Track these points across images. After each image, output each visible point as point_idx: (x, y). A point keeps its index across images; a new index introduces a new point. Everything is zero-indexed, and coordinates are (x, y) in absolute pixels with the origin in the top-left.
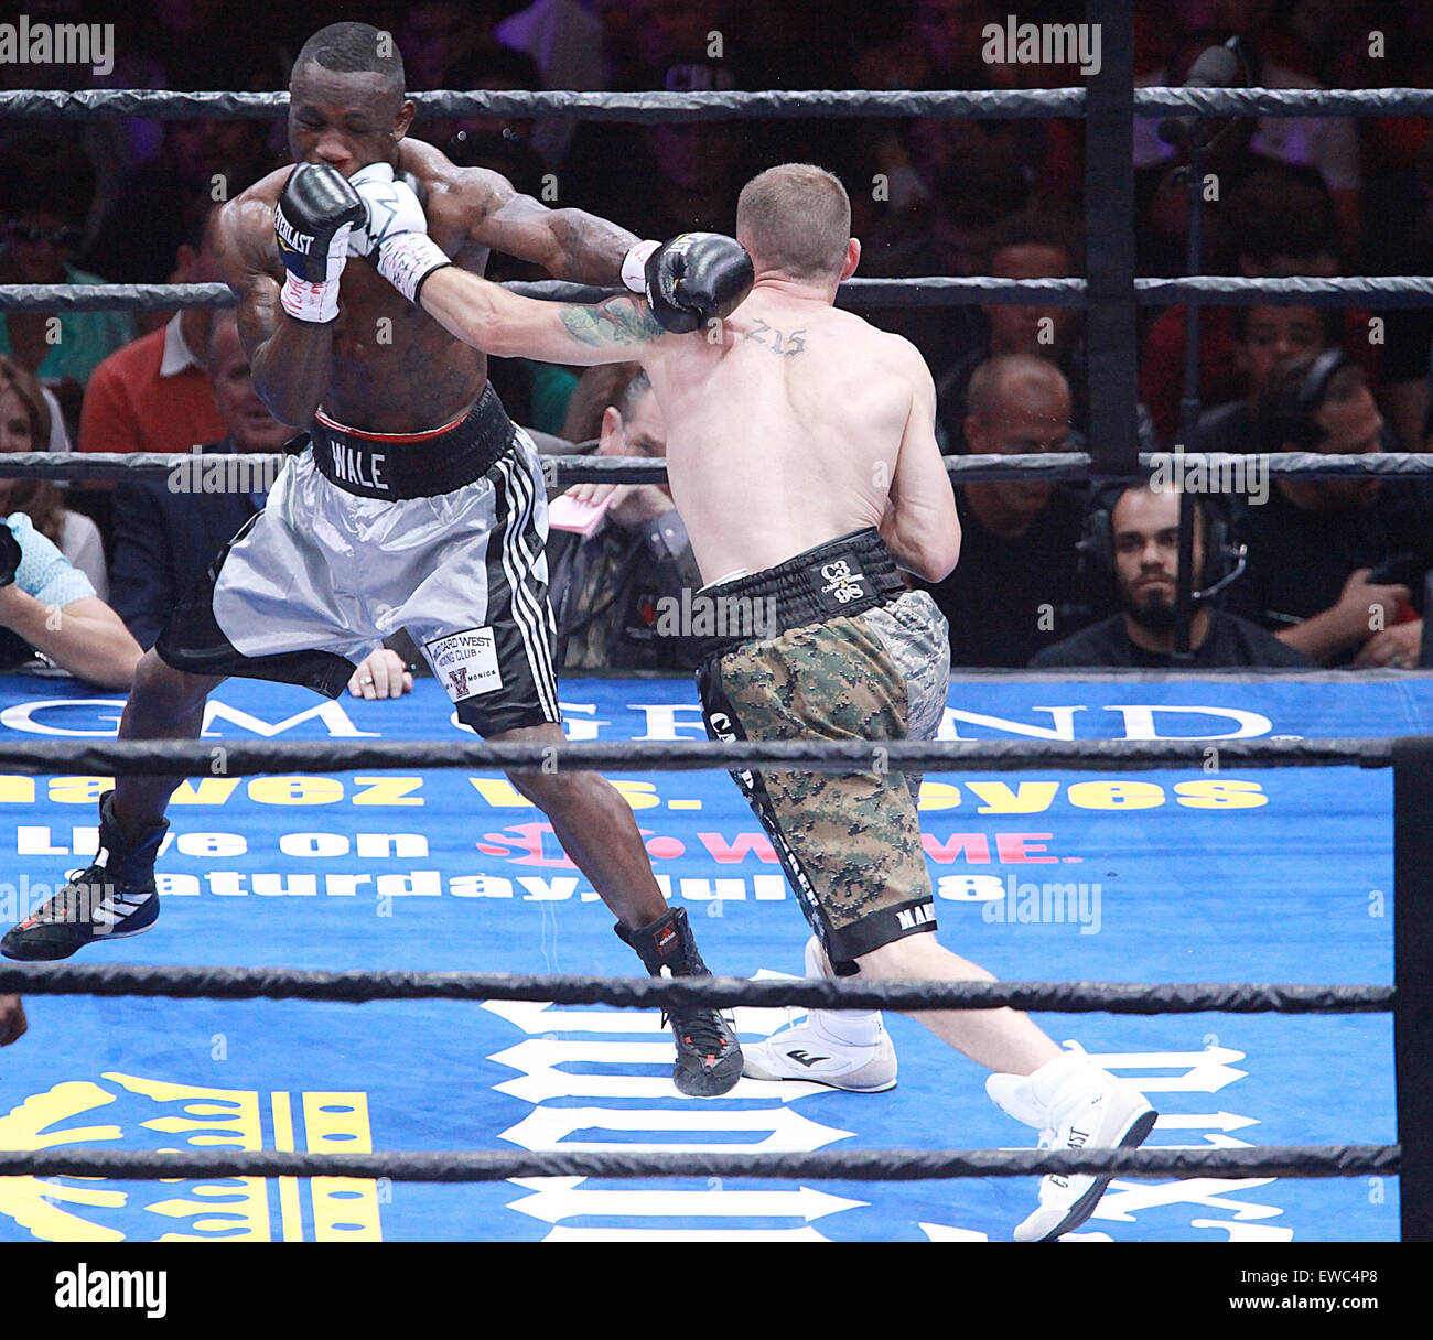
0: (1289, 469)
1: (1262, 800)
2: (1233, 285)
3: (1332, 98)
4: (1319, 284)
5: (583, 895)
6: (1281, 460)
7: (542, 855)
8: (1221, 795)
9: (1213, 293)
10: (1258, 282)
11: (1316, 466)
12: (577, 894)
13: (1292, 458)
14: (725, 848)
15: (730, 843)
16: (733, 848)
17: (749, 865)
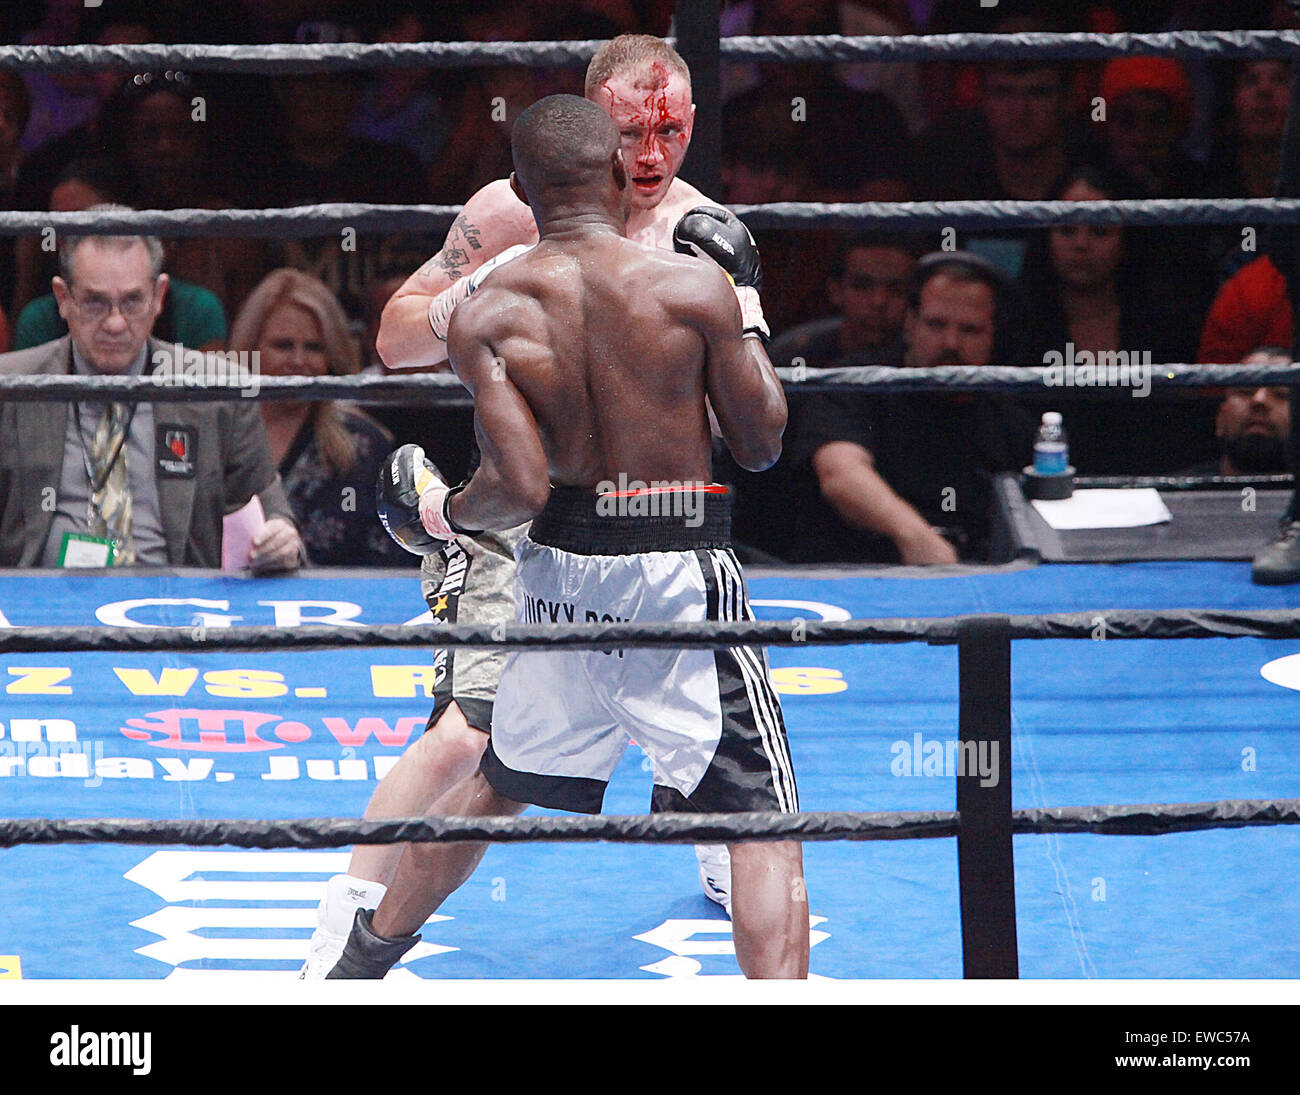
0: (865, 382)
1: (842, 686)
2: (813, 211)
4: (893, 209)
5: (217, 775)
6: (859, 374)
7: (180, 739)
8: (803, 681)
9: (795, 219)
10: (836, 208)
11: (891, 379)
12: (212, 774)
13: (869, 372)
14: (348, 733)
15: (352, 728)
16: (356, 733)
17: (370, 748)
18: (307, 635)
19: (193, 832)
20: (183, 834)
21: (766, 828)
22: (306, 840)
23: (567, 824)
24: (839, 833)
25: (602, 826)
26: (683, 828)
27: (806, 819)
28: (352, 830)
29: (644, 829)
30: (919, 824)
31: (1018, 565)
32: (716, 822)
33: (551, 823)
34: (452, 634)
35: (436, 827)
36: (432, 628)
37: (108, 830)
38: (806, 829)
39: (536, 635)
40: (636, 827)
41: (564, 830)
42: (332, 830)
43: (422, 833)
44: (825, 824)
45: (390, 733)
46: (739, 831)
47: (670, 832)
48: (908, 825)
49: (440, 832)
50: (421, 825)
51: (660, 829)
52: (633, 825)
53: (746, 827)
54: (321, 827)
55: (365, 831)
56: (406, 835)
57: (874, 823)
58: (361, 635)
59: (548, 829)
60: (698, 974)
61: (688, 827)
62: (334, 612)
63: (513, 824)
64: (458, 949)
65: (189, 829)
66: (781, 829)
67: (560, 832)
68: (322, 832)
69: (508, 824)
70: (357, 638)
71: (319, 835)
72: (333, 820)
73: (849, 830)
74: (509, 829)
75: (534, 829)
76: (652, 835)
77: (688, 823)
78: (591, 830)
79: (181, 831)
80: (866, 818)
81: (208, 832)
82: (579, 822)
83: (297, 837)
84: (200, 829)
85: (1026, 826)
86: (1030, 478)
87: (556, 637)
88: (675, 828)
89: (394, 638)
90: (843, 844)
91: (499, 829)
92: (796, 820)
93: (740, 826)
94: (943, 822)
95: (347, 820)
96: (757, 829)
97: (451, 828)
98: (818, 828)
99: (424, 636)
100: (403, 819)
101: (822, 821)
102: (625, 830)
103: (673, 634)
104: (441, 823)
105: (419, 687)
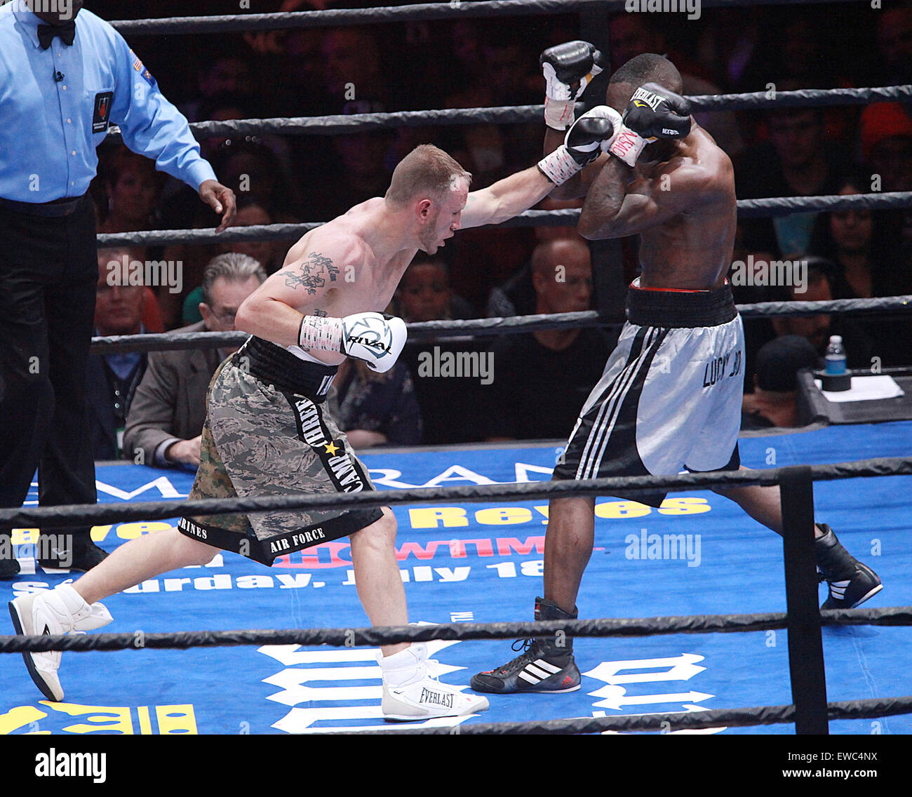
5: (314, 583)
7: (289, 562)
8: (683, 506)
12: (311, 583)
19: (303, 637)
20: (297, 637)
21: (667, 626)
22: (375, 640)
24: (713, 628)
27: (693, 619)
28: (404, 633)
29: (590, 628)
30: (763, 622)
31: (814, 426)
35: (457, 630)
37: (249, 637)
40: (585, 626)
42: (391, 633)
43: (449, 634)
44: (704, 623)
45: (423, 552)
49: (460, 633)
50: (449, 628)
51: (600, 628)
52: (582, 627)
53: (654, 625)
55: (411, 633)
56: (439, 635)
57: (736, 622)
59: (528, 629)
61: (618, 627)
63: (507, 627)
65: (301, 634)
66: (677, 627)
67: (537, 631)
68: (385, 635)
69: (503, 626)
71: (383, 638)
73: (719, 627)
74: (504, 630)
75: (520, 630)
76: (594, 633)
79: (295, 636)
80: (730, 619)
81: (312, 636)
83: (369, 639)
84: (308, 635)
88: (609, 627)
91: (498, 630)
92: (688, 620)
93: (650, 626)
94: (778, 620)
96: (661, 628)
98: (700, 626)
101: (702, 621)
102: (578, 628)
105: (440, 522)
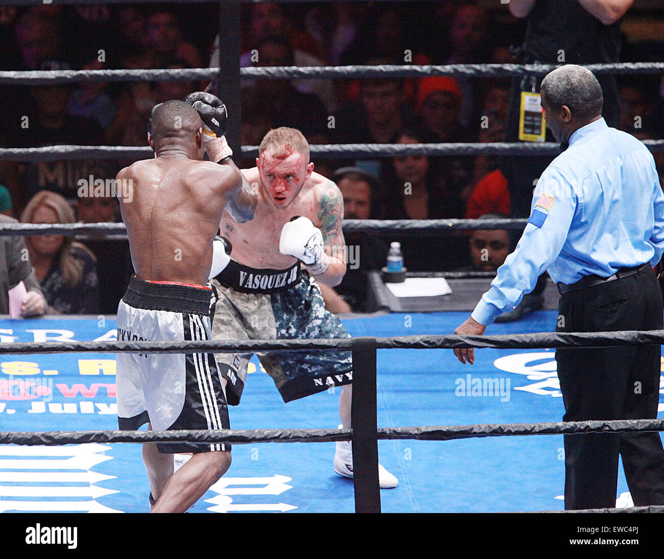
3: (326, 71)
5: (8, 410)
12: (5, 410)
14: (68, 391)
15: (70, 388)
16: (72, 391)
17: (78, 398)
18: (49, 347)
21: (262, 436)
22: (49, 441)
23: (170, 434)
24: (297, 439)
25: (186, 435)
26: (224, 436)
27: (281, 432)
28: (70, 437)
29: (206, 436)
30: (334, 434)
31: (380, 314)
32: (239, 433)
33: (162, 434)
34: (116, 345)
35: (109, 435)
36: (107, 343)
38: (281, 437)
39: (155, 346)
40: (202, 435)
41: (168, 437)
42: (60, 437)
43: (102, 438)
44: (290, 434)
45: (87, 391)
46: (250, 438)
47: (218, 438)
48: (329, 435)
49: (111, 438)
50: (102, 434)
51: (213, 437)
52: (200, 435)
53: (253, 436)
54: (56, 435)
55: (76, 437)
56: (95, 439)
57: (313, 434)
58: (74, 346)
59: (161, 436)
60: (231, 504)
61: (226, 436)
62: (61, 335)
63: (145, 434)
64: (119, 492)
66: (269, 437)
67: (167, 438)
68: (56, 438)
69: (142, 434)
70: (72, 348)
71: (55, 439)
72: (61, 432)
73: (301, 437)
74: (143, 437)
75: (154, 437)
76: (209, 439)
77: (226, 434)
78: (180, 437)
80: (309, 432)
81: (3, 437)
82: (175, 433)
83: (45, 440)
85: (384, 436)
86: (385, 274)
87: (164, 348)
88: (220, 436)
89: (89, 348)
90: (298, 444)
91: (138, 436)
92: (277, 432)
94: (345, 434)
95: (68, 433)
96: (258, 437)
97: (116, 436)
98: (287, 436)
99: (103, 347)
100: (94, 432)
101: (289, 433)
102: (197, 437)
103: (219, 346)
104: (111, 434)
105: (101, 371)
